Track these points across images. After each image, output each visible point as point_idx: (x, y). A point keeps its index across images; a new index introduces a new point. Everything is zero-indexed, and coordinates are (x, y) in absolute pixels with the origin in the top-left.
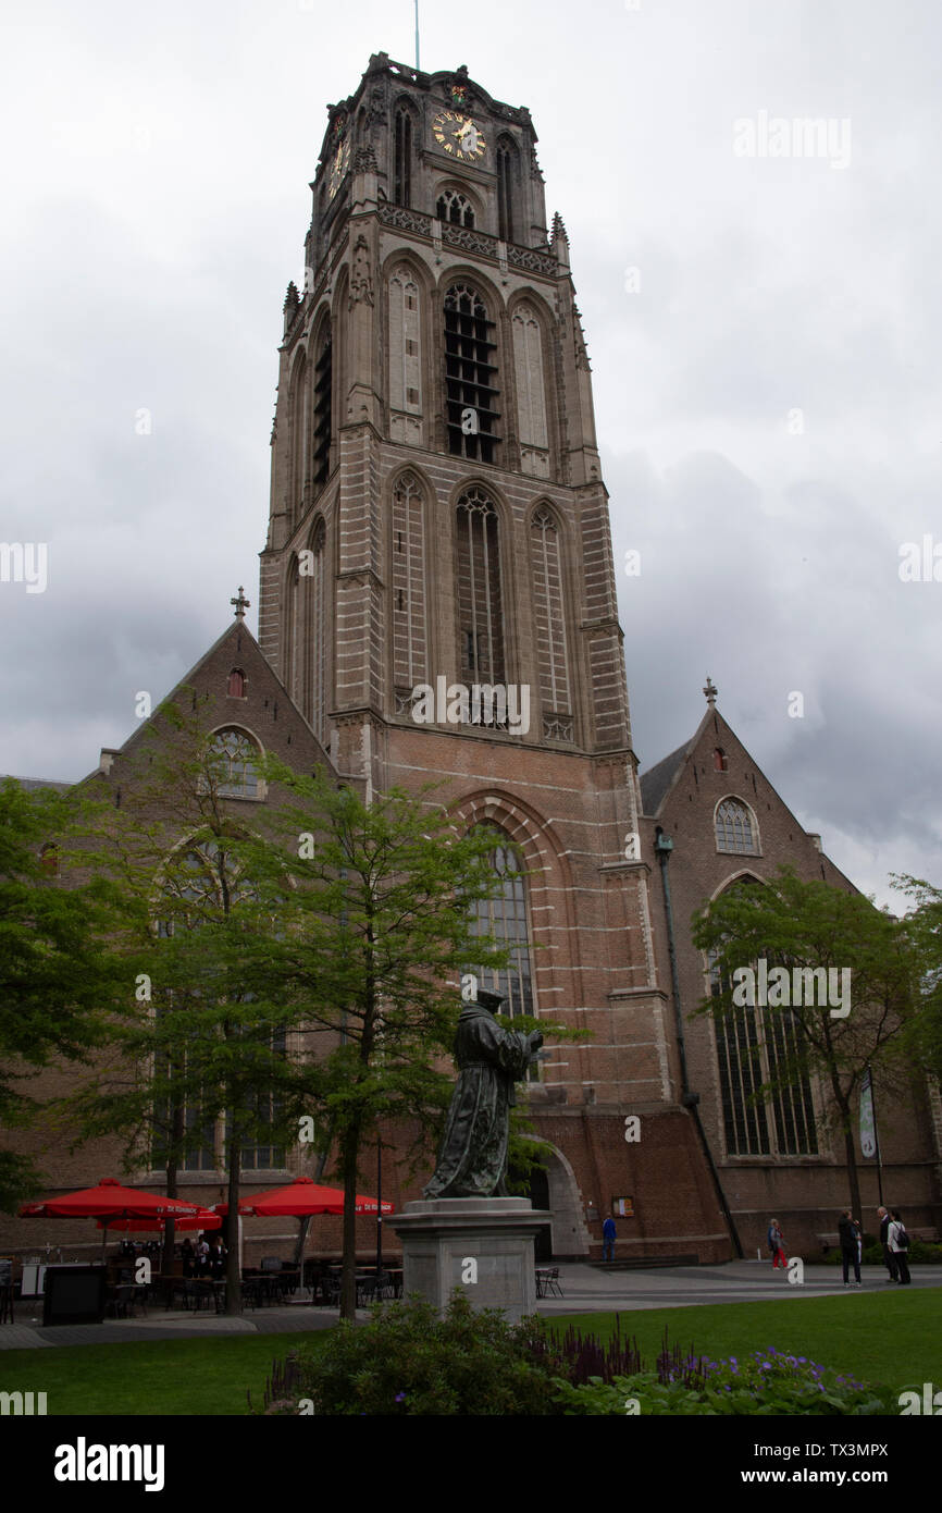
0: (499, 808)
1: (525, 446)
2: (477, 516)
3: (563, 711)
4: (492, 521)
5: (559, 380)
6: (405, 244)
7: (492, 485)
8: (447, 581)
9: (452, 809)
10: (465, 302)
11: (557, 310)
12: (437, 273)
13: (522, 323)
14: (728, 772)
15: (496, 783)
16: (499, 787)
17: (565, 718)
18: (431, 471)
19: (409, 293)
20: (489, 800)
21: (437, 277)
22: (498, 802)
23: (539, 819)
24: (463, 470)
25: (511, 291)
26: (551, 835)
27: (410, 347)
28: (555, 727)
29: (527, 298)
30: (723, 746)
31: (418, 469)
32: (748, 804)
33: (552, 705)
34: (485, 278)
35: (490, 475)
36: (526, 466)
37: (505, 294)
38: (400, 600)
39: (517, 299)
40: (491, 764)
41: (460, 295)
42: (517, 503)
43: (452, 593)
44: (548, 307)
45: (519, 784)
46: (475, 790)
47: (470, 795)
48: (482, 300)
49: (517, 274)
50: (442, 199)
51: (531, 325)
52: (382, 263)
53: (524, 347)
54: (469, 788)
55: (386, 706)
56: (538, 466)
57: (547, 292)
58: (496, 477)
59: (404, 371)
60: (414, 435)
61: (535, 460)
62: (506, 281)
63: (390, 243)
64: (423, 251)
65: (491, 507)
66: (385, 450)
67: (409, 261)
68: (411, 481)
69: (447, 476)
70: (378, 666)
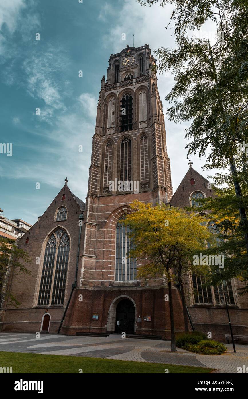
0: (127, 210)
1: (140, 122)
2: (126, 144)
3: (147, 182)
4: (130, 143)
5: (149, 102)
6: (110, 92)
7: (129, 135)
8: (115, 161)
9: (114, 212)
10: (127, 97)
11: (149, 87)
12: (117, 94)
13: (142, 94)
14: (195, 184)
15: (124, 204)
16: (126, 205)
17: (147, 183)
18: (113, 138)
19: (114, 101)
20: (124, 209)
21: (118, 95)
22: (126, 208)
25: (136, 88)
27: (113, 113)
28: (144, 186)
29: (142, 88)
30: (194, 178)
31: (110, 139)
32: (202, 192)
33: (144, 181)
34: (130, 89)
35: (128, 133)
36: (140, 127)
37: (135, 90)
38: (106, 169)
39: (139, 89)
40: (124, 200)
41: (125, 96)
42: (135, 136)
43: (116, 163)
44: (147, 87)
45: (131, 203)
46: (120, 207)
47: (118, 208)
48: (131, 94)
49: (138, 84)
50: (125, 77)
51: (144, 93)
52: (105, 99)
53: (142, 98)
54: (118, 207)
55: (99, 193)
56: (145, 125)
57: (146, 84)
58: (130, 133)
59: (111, 118)
60: (112, 131)
61: (143, 124)
62: (134, 87)
63: (107, 93)
64: (114, 91)
65: (130, 140)
66: (103, 138)
67: (112, 95)
68: (109, 142)
69: (117, 137)
70: (96, 185)
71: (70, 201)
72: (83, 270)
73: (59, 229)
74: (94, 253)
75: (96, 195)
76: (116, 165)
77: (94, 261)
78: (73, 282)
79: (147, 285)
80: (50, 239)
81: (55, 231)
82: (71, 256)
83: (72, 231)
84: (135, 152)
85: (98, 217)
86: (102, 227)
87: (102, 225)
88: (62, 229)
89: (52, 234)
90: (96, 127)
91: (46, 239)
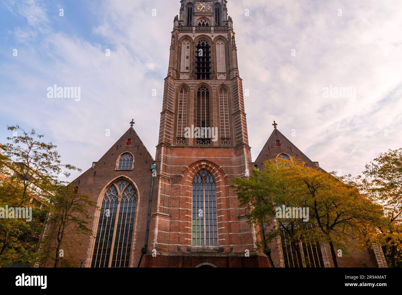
0: (206, 165)
1: (218, 73)
2: (203, 93)
3: (228, 137)
4: (208, 93)
5: (228, 55)
6: (185, 34)
7: (207, 84)
8: (192, 109)
9: (191, 166)
10: (203, 44)
11: (228, 38)
12: (193, 38)
13: (219, 44)
14: (281, 146)
15: (203, 158)
16: (205, 159)
17: (228, 139)
18: (189, 84)
19: (188, 45)
20: (202, 163)
21: (193, 39)
22: (205, 163)
23: (217, 167)
24: (198, 82)
25: (214, 37)
26: (221, 171)
27: (187, 57)
28: (225, 141)
29: (220, 38)
30: (279, 140)
31: (185, 84)
32: (289, 155)
33: (224, 136)
34: (207, 36)
35: (206, 82)
36: (219, 78)
37: (213, 38)
38: (180, 116)
39: (217, 39)
40: (203, 153)
41: (201, 42)
42: (214, 87)
43: (193, 112)
44: (226, 39)
45: (212, 158)
46: (198, 161)
47: (196, 162)
48: (208, 42)
49: (216, 33)
50: (200, 23)
51: (222, 44)
52: (179, 40)
53: (220, 50)
54: (196, 160)
55: (172, 142)
56: (223, 77)
57: (225, 35)
58: (208, 82)
59: (185, 63)
60: (187, 77)
61: (222, 76)
62: (213, 36)
63: (181, 35)
64: (190, 34)
65: (207, 89)
66: (177, 82)
67: (187, 38)
68: (184, 88)
69: (193, 84)
70: (170, 133)
71: (138, 147)
72: (156, 231)
73: (122, 179)
74: (168, 212)
75: (170, 144)
76: (193, 114)
77: (168, 220)
78: (143, 246)
79: (232, 252)
80: (109, 191)
81: (117, 181)
82: (140, 213)
83: (141, 184)
84: (215, 103)
85: (172, 170)
86: (177, 182)
87: (176, 179)
88: (127, 180)
89: (112, 185)
90: (169, 69)
91: (104, 190)
